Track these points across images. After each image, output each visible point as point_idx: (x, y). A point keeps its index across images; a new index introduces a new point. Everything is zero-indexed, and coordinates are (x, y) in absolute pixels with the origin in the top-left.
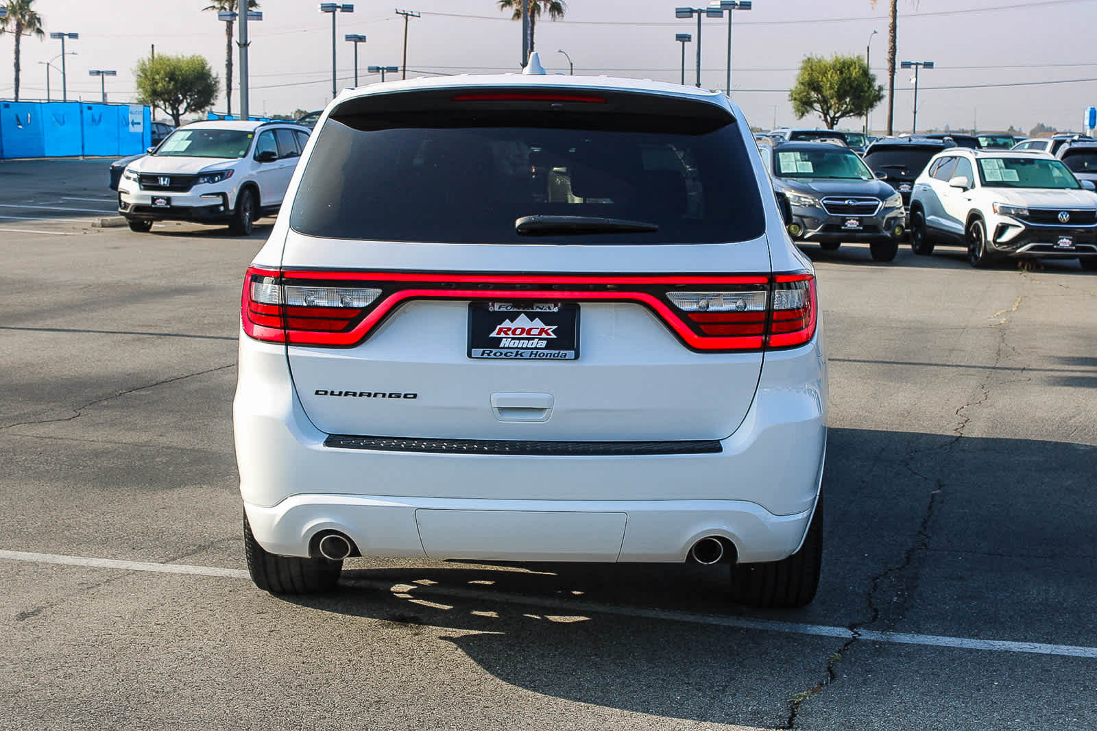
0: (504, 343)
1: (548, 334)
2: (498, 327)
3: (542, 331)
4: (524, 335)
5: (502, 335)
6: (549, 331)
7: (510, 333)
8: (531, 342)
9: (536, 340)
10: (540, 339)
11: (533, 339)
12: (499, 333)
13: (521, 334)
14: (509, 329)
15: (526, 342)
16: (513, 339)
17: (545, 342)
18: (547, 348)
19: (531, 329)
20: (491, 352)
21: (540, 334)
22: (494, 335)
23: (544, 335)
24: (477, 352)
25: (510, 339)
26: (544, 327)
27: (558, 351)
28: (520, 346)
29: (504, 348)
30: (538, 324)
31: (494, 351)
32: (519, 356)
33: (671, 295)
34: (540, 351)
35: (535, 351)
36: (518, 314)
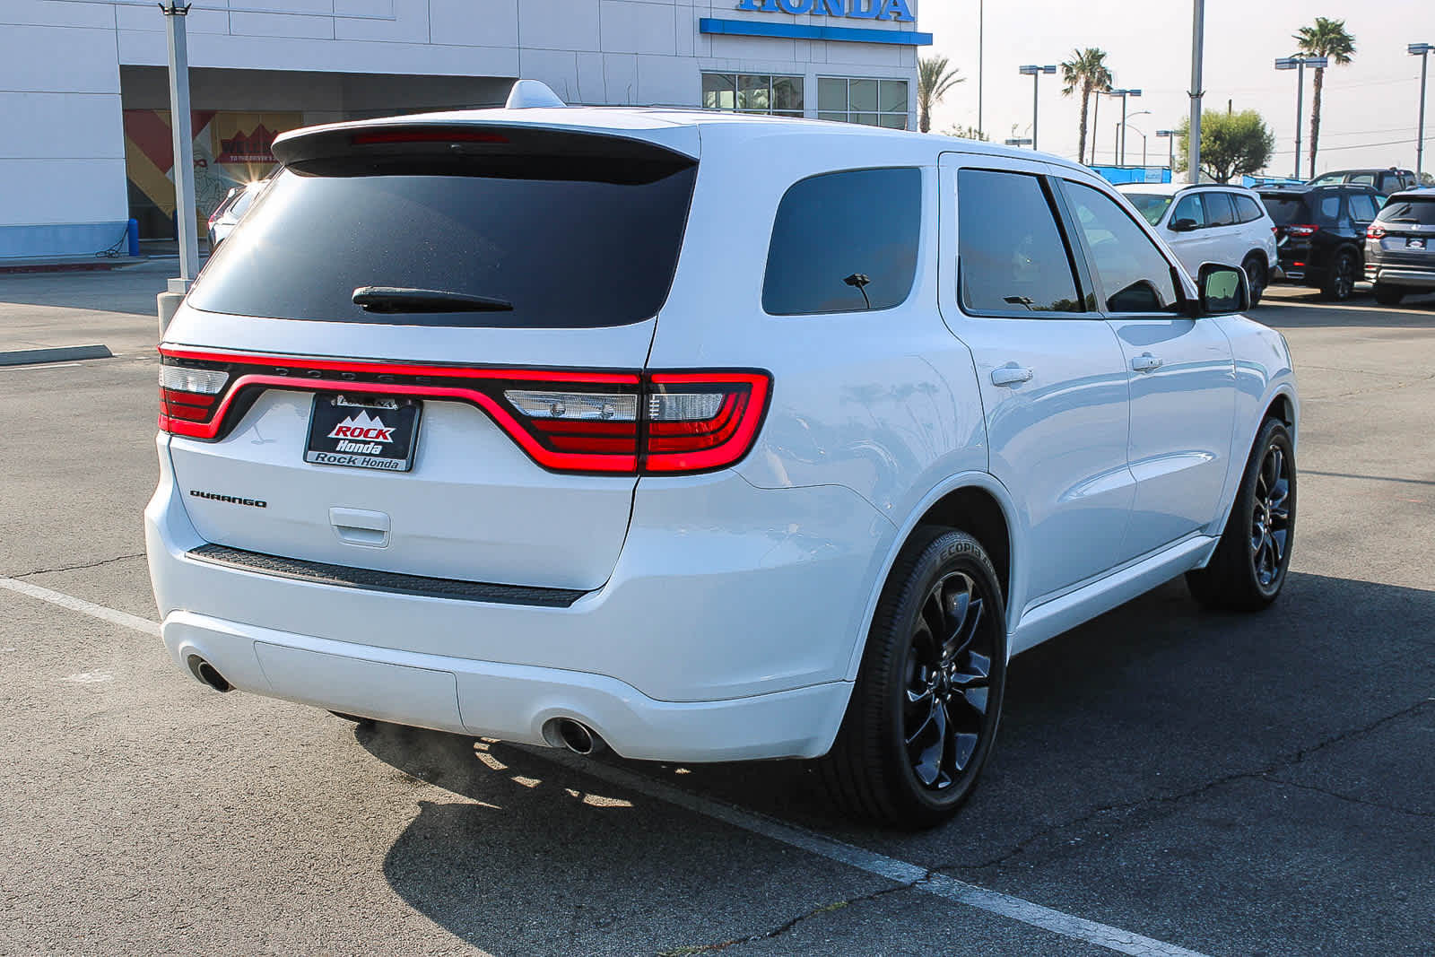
0: (342, 446)
1: (385, 438)
2: (339, 425)
3: (381, 433)
4: (361, 438)
5: (341, 436)
6: (387, 434)
7: (348, 433)
8: (367, 446)
9: (372, 444)
10: (377, 443)
11: (369, 443)
12: (337, 434)
13: (358, 436)
14: (349, 429)
15: (362, 445)
16: (350, 441)
17: (380, 447)
18: (382, 454)
19: (369, 430)
20: (326, 456)
21: (377, 437)
22: (332, 435)
23: (381, 439)
24: (312, 455)
25: (347, 442)
26: (383, 428)
27: (389, 460)
28: (356, 451)
29: (339, 452)
30: (378, 424)
31: (329, 455)
32: (351, 464)
33: (510, 395)
34: (373, 458)
35: (368, 458)
36: (360, 410)
